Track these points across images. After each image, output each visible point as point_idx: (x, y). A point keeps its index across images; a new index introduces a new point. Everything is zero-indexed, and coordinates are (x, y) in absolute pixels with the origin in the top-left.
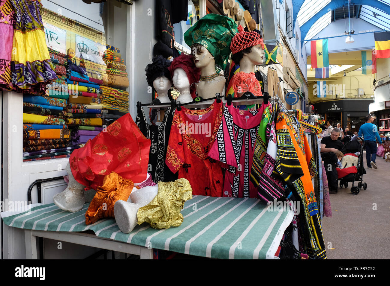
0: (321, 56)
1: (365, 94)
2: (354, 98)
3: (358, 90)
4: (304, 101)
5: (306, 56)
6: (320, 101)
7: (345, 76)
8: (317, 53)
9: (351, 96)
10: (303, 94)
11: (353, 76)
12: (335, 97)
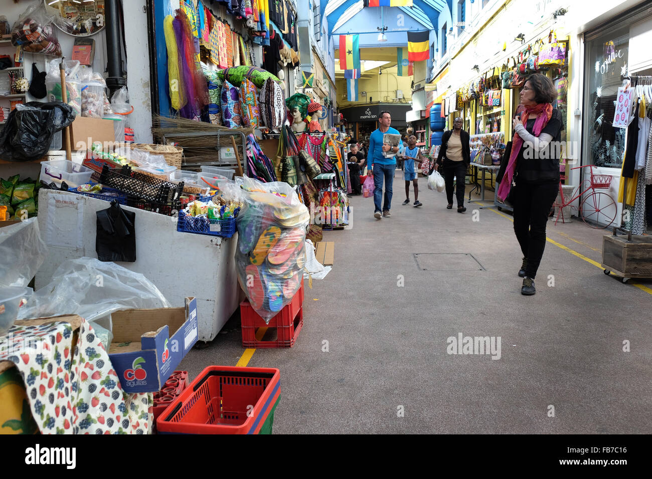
0: (351, 55)
1: (404, 98)
2: (392, 103)
3: (396, 92)
4: (332, 110)
5: (334, 49)
6: (350, 105)
7: (380, 74)
8: (347, 51)
9: (388, 99)
10: (331, 103)
11: (390, 74)
12: (368, 101)
